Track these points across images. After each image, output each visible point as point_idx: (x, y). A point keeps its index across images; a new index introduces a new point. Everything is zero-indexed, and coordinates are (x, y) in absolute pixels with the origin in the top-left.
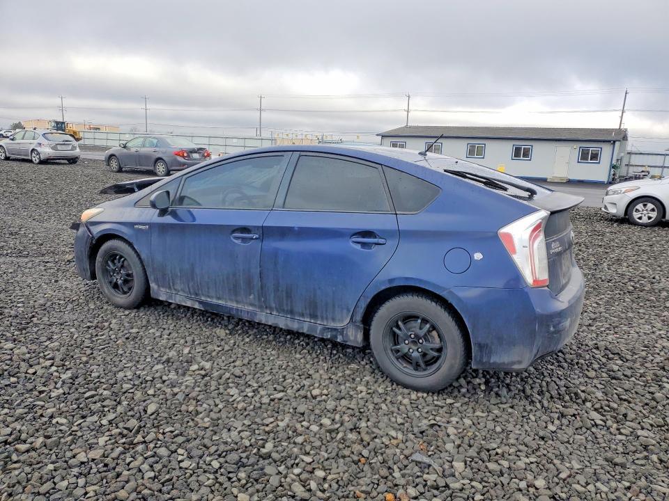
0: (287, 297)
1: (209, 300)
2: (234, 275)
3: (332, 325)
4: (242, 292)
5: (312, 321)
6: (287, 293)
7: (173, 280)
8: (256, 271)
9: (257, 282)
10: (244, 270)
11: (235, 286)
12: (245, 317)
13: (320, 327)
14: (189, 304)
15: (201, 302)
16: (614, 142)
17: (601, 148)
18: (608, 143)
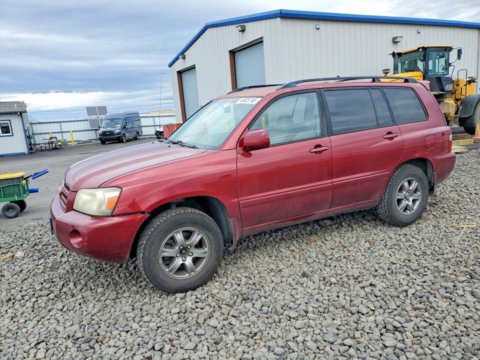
16: (21, 113)
17: (10, 120)
18: (16, 115)
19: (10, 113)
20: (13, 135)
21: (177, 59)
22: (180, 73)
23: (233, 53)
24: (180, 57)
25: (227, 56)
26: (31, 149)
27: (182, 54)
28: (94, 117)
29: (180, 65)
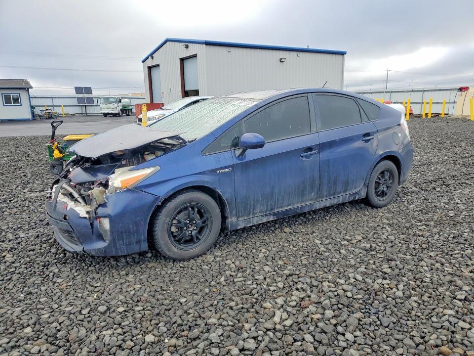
0: (334, 185)
1: (281, 209)
2: (303, 182)
3: (354, 191)
4: (307, 193)
5: (344, 194)
6: (334, 182)
7: (254, 206)
8: (317, 175)
9: (317, 182)
10: (310, 177)
11: (303, 191)
12: (307, 210)
13: (348, 196)
14: (265, 220)
15: (274, 215)
16: (28, 89)
17: (19, 94)
18: (24, 90)
19: (20, 89)
20: (21, 105)
21: (147, 58)
22: (150, 68)
23: (182, 60)
24: (150, 57)
25: (178, 62)
26: (33, 116)
27: (151, 56)
28: (80, 95)
29: (150, 63)
